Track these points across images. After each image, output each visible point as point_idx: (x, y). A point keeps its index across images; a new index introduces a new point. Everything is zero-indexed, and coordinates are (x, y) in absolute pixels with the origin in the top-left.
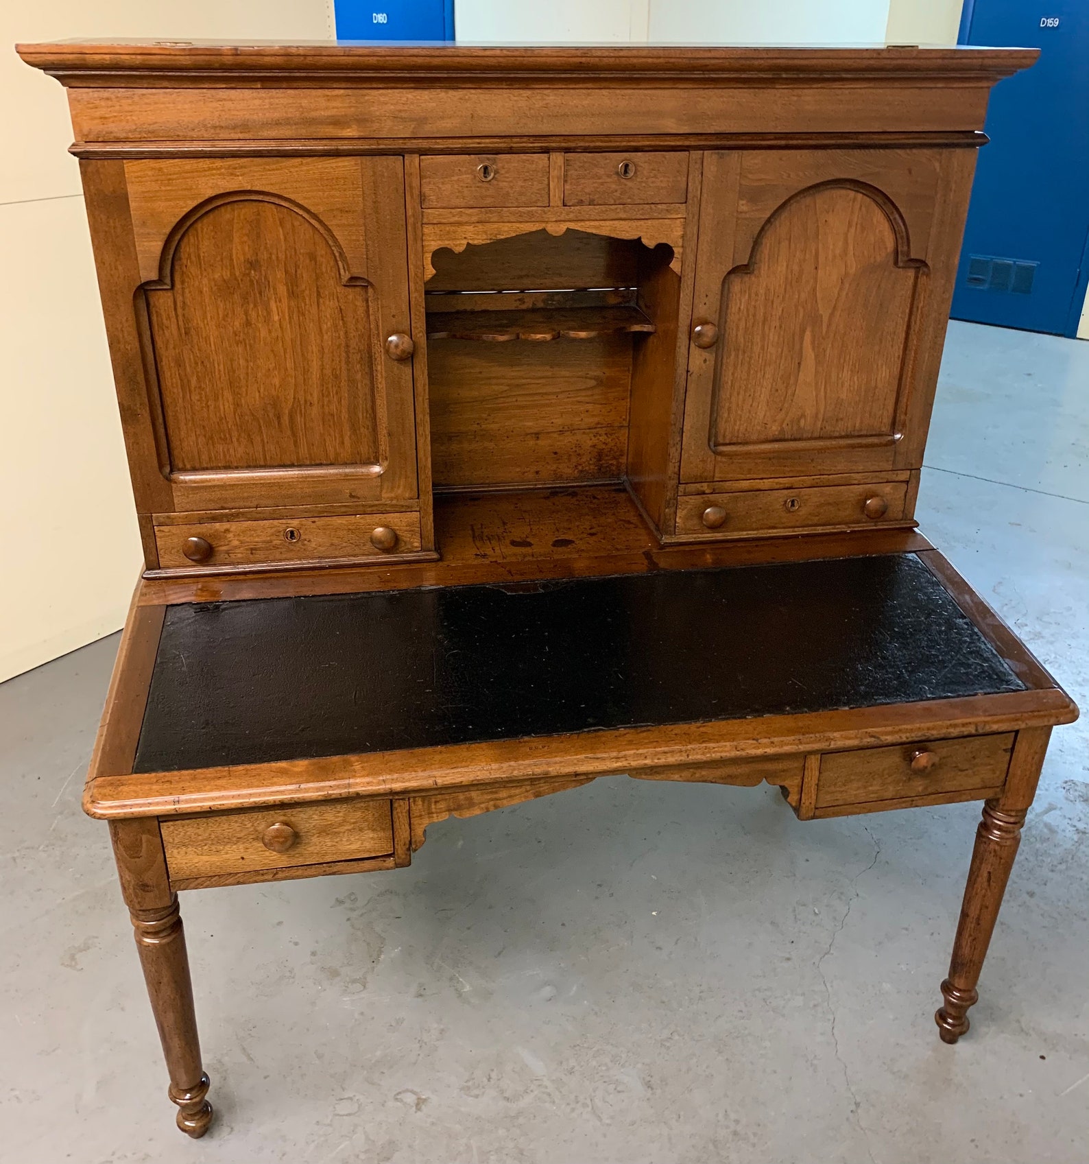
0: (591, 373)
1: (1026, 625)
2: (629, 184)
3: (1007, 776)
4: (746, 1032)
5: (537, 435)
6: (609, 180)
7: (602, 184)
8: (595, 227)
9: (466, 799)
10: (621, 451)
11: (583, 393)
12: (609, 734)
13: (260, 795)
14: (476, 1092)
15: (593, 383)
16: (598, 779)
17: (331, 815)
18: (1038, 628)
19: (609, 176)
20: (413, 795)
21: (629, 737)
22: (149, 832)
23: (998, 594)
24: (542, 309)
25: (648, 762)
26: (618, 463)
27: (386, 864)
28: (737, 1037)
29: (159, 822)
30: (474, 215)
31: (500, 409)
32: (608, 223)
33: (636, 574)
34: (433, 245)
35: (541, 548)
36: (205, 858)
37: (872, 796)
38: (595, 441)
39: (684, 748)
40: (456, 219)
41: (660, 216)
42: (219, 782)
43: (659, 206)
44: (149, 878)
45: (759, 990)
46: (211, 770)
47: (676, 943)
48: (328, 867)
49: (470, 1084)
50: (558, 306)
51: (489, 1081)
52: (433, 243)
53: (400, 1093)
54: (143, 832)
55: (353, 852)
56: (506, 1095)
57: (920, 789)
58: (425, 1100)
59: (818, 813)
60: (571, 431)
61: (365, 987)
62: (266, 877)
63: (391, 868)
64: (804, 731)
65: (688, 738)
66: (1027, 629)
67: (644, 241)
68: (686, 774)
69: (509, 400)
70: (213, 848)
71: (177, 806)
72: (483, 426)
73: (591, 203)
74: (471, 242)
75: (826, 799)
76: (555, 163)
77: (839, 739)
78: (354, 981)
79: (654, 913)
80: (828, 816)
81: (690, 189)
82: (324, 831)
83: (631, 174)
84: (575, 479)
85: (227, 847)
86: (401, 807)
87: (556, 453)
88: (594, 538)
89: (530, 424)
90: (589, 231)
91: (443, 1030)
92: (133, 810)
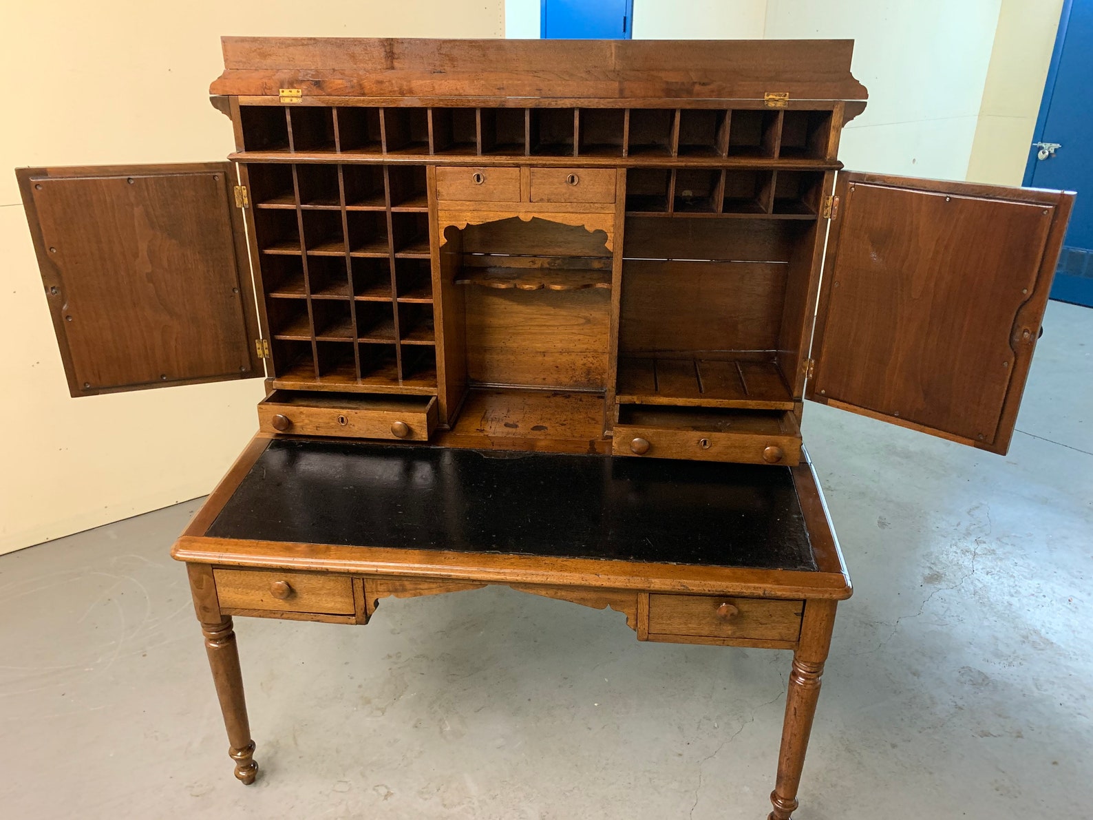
0: (582, 314)
1: (985, 543)
2: (575, 189)
3: (800, 634)
4: (627, 799)
5: (544, 354)
6: (560, 186)
7: (556, 189)
8: (552, 217)
9: (400, 585)
10: (604, 370)
11: (575, 327)
12: (501, 557)
13: (269, 560)
14: (427, 796)
15: (582, 321)
16: (490, 586)
17: (316, 582)
18: (994, 546)
19: (560, 184)
20: (365, 577)
21: (513, 560)
22: (207, 574)
23: (972, 516)
24: (547, 268)
25: (519, 578)
26: (602, 378)
27: (350, 621)
28: (620, 800)
29: (213, 569)
30: (472, 206)
31: (518, 334)
32: (561, 215)
33: (577, 454)
34: (445, 223)
35: (523, 430)
36: (240, 596)
37: (693, 631)
38: (585, 361)
39: (546, 573)
40: (459, 207)
41: (597, 211)
42: (249, 549)
43: (596, 205)
44: (208, 603)
45: (649, 771)
46: (248, 541)
47: (603, 728)
48: (316, 616)
49: (425, 790)
50: (558, 267)
51: (438, 790)
52: (445, 222)
53: (378, 786)
54: (204, 573)
55: (329, 609)
56: (445, 803)
57: (730, 632)
58: (392, 794)
59: (650, 637)
60: (568, 353)
61: (383, 714)
62: (276, 616)
63: (354, 624)
64: (632, 574)
65: (552, 567)
66: (984, 546)
67: (586, 227)
68: (551, 592)
69: (526, 328)
70: (244, 590)
71: (220, 559)
72: (507, 344)
73: (549, 201)
74: (469, 223)
75: (656, 628)
76: (524, 174)
77: (657, 584)
78: (378, 709)
79: (596, 704)
80: (658, 641)
81: (617, 194)
82: (312, 592)
83: (575, 183)
84: (571, 386)
85: (253, 591)
86: (358, 584)
87: (557, 367)
88: (563, 427)
89: (539, 345)
90: (547, 219)
91: (421, 752)
92: (196, 557)
